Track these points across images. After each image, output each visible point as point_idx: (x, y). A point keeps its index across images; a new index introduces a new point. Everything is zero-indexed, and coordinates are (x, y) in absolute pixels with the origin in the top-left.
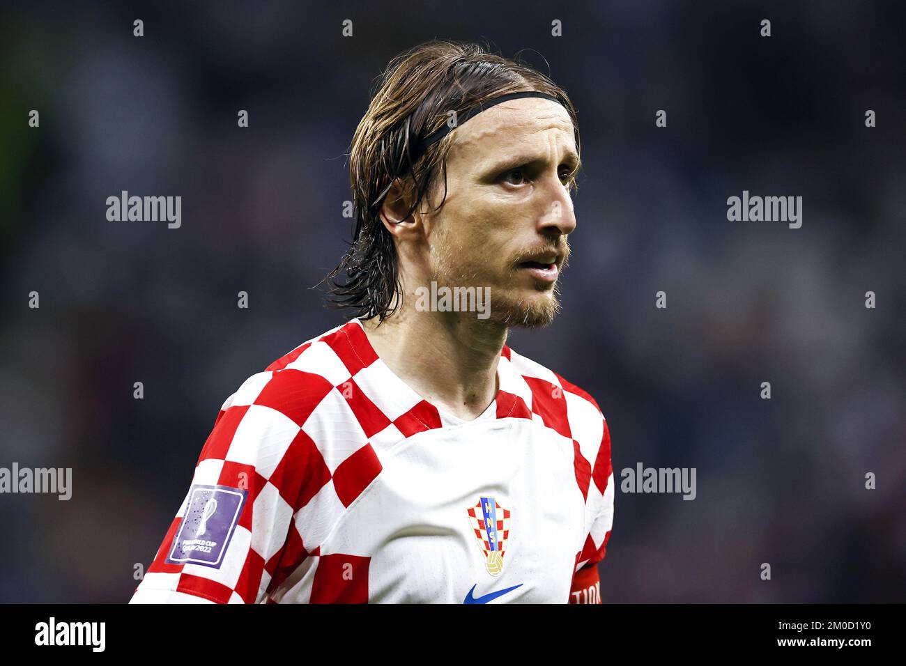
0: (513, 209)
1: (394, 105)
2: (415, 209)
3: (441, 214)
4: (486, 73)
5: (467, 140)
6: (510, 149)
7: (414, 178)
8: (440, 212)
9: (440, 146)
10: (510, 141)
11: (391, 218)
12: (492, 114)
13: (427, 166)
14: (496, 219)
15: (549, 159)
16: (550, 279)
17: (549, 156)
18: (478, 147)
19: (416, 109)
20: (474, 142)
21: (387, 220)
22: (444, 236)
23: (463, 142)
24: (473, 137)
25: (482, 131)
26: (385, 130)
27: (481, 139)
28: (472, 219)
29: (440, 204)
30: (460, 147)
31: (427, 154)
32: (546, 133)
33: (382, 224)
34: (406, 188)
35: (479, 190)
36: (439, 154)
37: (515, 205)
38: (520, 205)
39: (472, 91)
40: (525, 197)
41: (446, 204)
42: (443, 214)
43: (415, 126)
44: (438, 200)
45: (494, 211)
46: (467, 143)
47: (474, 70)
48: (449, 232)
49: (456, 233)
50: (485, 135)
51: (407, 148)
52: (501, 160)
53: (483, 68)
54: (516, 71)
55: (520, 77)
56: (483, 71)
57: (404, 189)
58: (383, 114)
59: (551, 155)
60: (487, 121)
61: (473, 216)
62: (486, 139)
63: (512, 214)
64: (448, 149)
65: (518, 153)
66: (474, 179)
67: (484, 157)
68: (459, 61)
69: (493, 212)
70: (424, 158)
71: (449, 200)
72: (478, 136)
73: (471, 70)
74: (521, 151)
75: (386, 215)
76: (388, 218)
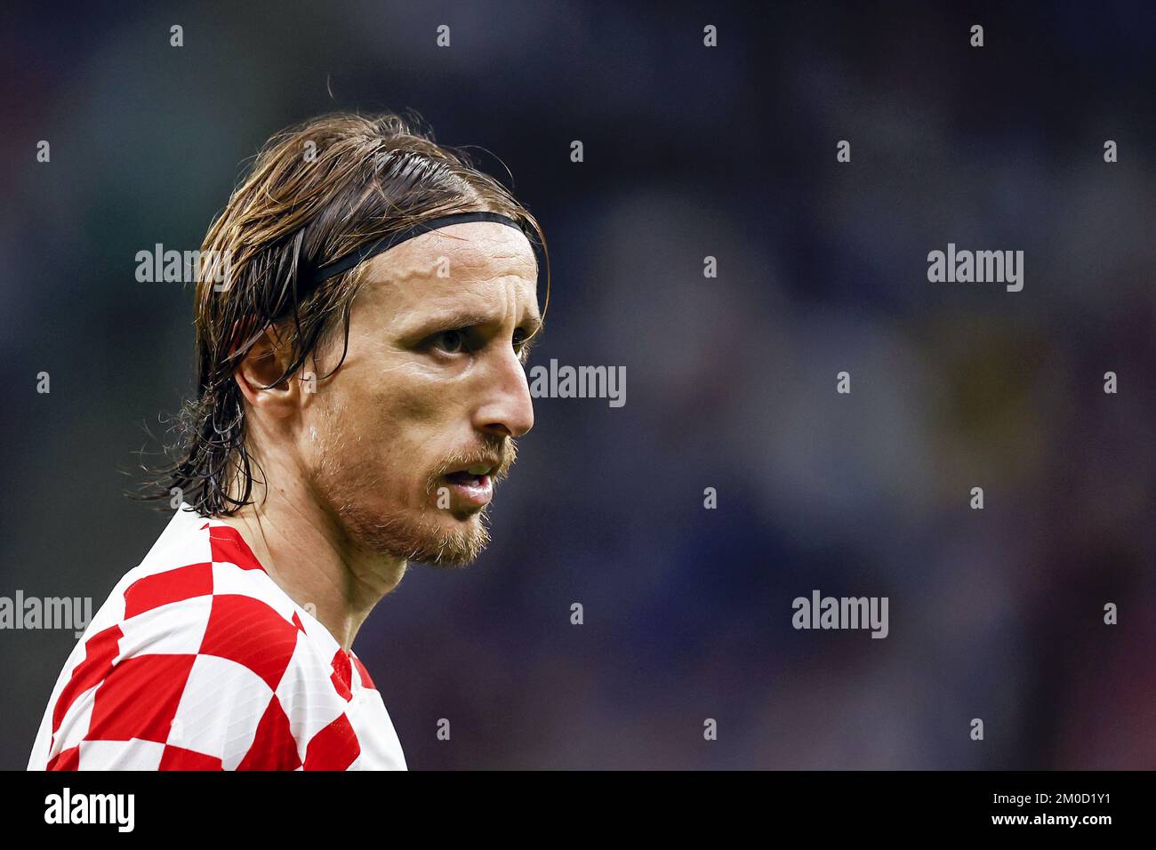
0: (442, 390)
1: (278, 209)
2: (293, 371)
3: (332, 384)
4: (420, 176)
5: (388, 278)
6: (450, 300)
7: (298, 325)
8: (331, 381)
9: (343, 282)
10: (450, 288)
11: (252, 380)
12: (427, 245)
13: (319, 310)
14: (415, 404)
15: (502, 322)
16: (482, 500)
17: (504, 317)
18: (402, 292)
19: (312, 221)
20: (396, 283)
21: (247, 383)
22: (335, 418)
23: (379, 280)
24: (395, 276)
25: (411, 269)
26: (260, 245)
27: (406, 280)
28: (381, 398)
29: (334, 368)
30: (374, 287)
31: (323, 291)
32: (502, 282)
33: (238, 388)
34: (283, 339)
35: (395, 356)
36: (340, 295)
37: (445, 385)
38: (453, 384)
39: (401, 204)
40: (460, 372)
41: (344, 371)
42: (336, 383)
43: (308, 246)
44: (331, 362)
45: (415, 391)
46: (386, 283)
47: (402, 170)
48: (342, 414)
49: (354, 416)
50: (415, 275)
51: (295, 279)
52: (434, 316)
53: (416, 167)
54: (462, 176)
55: (468, 186)
56: (417, 172)
57: (279, 339)
58: (257, 221)
59: (506, 317)
60: (419, 254)
61: (382, 395)
62: (416, 282)
63: (439, 397)
64: (355, 290)
65: (461, 309)
66: (390, 338)
67: (410, 307)
68: (379, 151)
69: (413, 393)
70: (317, 296)
71: (348, 365)
72: (402, 274)
73: (397, 167)
74: (465, 305)
75: (245, 376)
76: (247, 379)
